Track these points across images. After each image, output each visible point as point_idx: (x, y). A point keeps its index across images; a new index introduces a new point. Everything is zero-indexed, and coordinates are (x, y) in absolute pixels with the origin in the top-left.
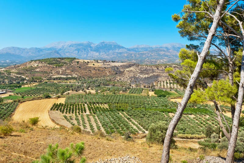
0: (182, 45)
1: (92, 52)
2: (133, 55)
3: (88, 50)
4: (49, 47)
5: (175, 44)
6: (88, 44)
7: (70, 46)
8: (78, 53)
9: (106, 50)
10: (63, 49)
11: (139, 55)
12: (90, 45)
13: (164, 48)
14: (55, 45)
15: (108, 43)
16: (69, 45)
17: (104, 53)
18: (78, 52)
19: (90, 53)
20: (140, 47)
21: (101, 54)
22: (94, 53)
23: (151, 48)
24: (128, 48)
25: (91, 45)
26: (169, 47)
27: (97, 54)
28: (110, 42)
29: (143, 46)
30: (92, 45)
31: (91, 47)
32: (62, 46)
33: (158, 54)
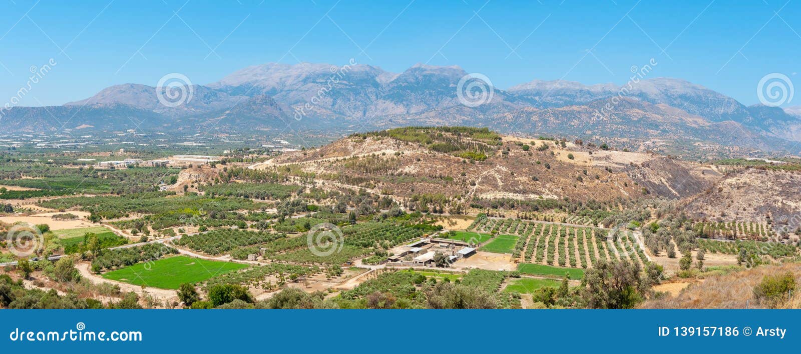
0: (694, 88)
1: (380, 102)
2: (535, 118)
3: (366, 94)
4: (235, 83)
5: (668, 84)
6: (367, 74)
7: (306, 81)
8: (333, 105)
9: (431, 95)
10: (281, 91)
11: (557, 118)
12: (373, 77)
13: (633, 95)
14: (255, 75)
15: (436, 70)
16: (304, 76)
17: (423, 107)
18: (332, 100)
19: (376, 105)
20: (548, 87)
21: (413, 111)
22: (389, 104)
23: (589, 92)
24: (506, 90)
25: (377, 79)
26: (652, 91)
27: (400, 109)
28: (442, 70)
29: (558, 86)
30: (381, 79)
31: (376, 85)
32: (278, 81)
33: (622, 118)
